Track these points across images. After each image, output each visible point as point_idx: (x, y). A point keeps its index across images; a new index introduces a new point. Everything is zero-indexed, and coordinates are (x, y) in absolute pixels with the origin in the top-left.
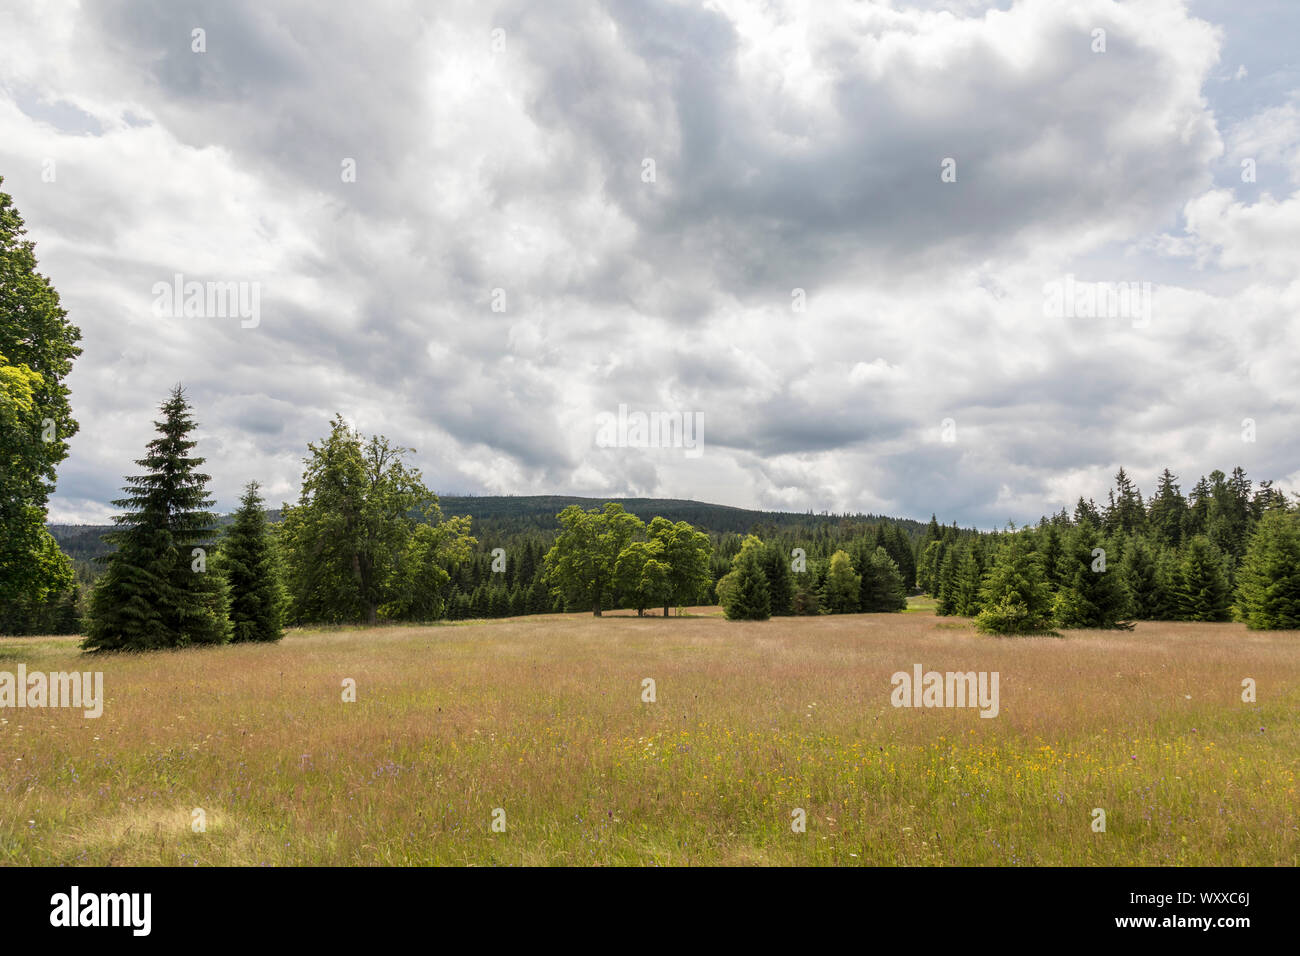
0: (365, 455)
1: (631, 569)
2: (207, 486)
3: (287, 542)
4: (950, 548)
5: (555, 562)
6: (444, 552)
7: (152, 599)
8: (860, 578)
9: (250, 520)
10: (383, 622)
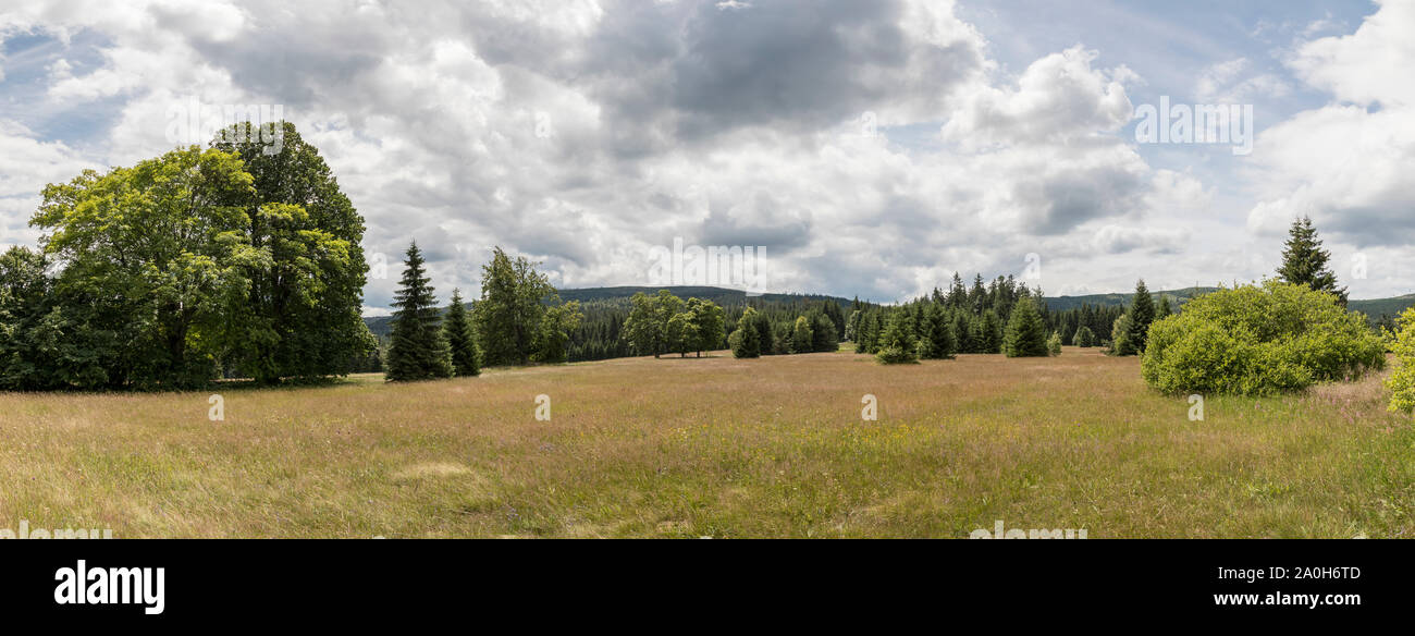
0: (514, 268)
1: (675, 330)
2: (434, 293)
3: (476, 321)
4: (864, 315)
5: (630, 327)
6: (565, 323)
7: (414, 354)
8: (812, 332)
9: (457, 310)
10: (532, 365)
